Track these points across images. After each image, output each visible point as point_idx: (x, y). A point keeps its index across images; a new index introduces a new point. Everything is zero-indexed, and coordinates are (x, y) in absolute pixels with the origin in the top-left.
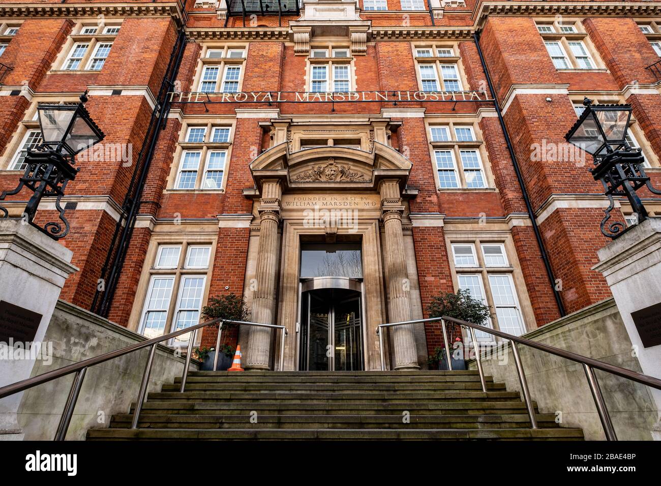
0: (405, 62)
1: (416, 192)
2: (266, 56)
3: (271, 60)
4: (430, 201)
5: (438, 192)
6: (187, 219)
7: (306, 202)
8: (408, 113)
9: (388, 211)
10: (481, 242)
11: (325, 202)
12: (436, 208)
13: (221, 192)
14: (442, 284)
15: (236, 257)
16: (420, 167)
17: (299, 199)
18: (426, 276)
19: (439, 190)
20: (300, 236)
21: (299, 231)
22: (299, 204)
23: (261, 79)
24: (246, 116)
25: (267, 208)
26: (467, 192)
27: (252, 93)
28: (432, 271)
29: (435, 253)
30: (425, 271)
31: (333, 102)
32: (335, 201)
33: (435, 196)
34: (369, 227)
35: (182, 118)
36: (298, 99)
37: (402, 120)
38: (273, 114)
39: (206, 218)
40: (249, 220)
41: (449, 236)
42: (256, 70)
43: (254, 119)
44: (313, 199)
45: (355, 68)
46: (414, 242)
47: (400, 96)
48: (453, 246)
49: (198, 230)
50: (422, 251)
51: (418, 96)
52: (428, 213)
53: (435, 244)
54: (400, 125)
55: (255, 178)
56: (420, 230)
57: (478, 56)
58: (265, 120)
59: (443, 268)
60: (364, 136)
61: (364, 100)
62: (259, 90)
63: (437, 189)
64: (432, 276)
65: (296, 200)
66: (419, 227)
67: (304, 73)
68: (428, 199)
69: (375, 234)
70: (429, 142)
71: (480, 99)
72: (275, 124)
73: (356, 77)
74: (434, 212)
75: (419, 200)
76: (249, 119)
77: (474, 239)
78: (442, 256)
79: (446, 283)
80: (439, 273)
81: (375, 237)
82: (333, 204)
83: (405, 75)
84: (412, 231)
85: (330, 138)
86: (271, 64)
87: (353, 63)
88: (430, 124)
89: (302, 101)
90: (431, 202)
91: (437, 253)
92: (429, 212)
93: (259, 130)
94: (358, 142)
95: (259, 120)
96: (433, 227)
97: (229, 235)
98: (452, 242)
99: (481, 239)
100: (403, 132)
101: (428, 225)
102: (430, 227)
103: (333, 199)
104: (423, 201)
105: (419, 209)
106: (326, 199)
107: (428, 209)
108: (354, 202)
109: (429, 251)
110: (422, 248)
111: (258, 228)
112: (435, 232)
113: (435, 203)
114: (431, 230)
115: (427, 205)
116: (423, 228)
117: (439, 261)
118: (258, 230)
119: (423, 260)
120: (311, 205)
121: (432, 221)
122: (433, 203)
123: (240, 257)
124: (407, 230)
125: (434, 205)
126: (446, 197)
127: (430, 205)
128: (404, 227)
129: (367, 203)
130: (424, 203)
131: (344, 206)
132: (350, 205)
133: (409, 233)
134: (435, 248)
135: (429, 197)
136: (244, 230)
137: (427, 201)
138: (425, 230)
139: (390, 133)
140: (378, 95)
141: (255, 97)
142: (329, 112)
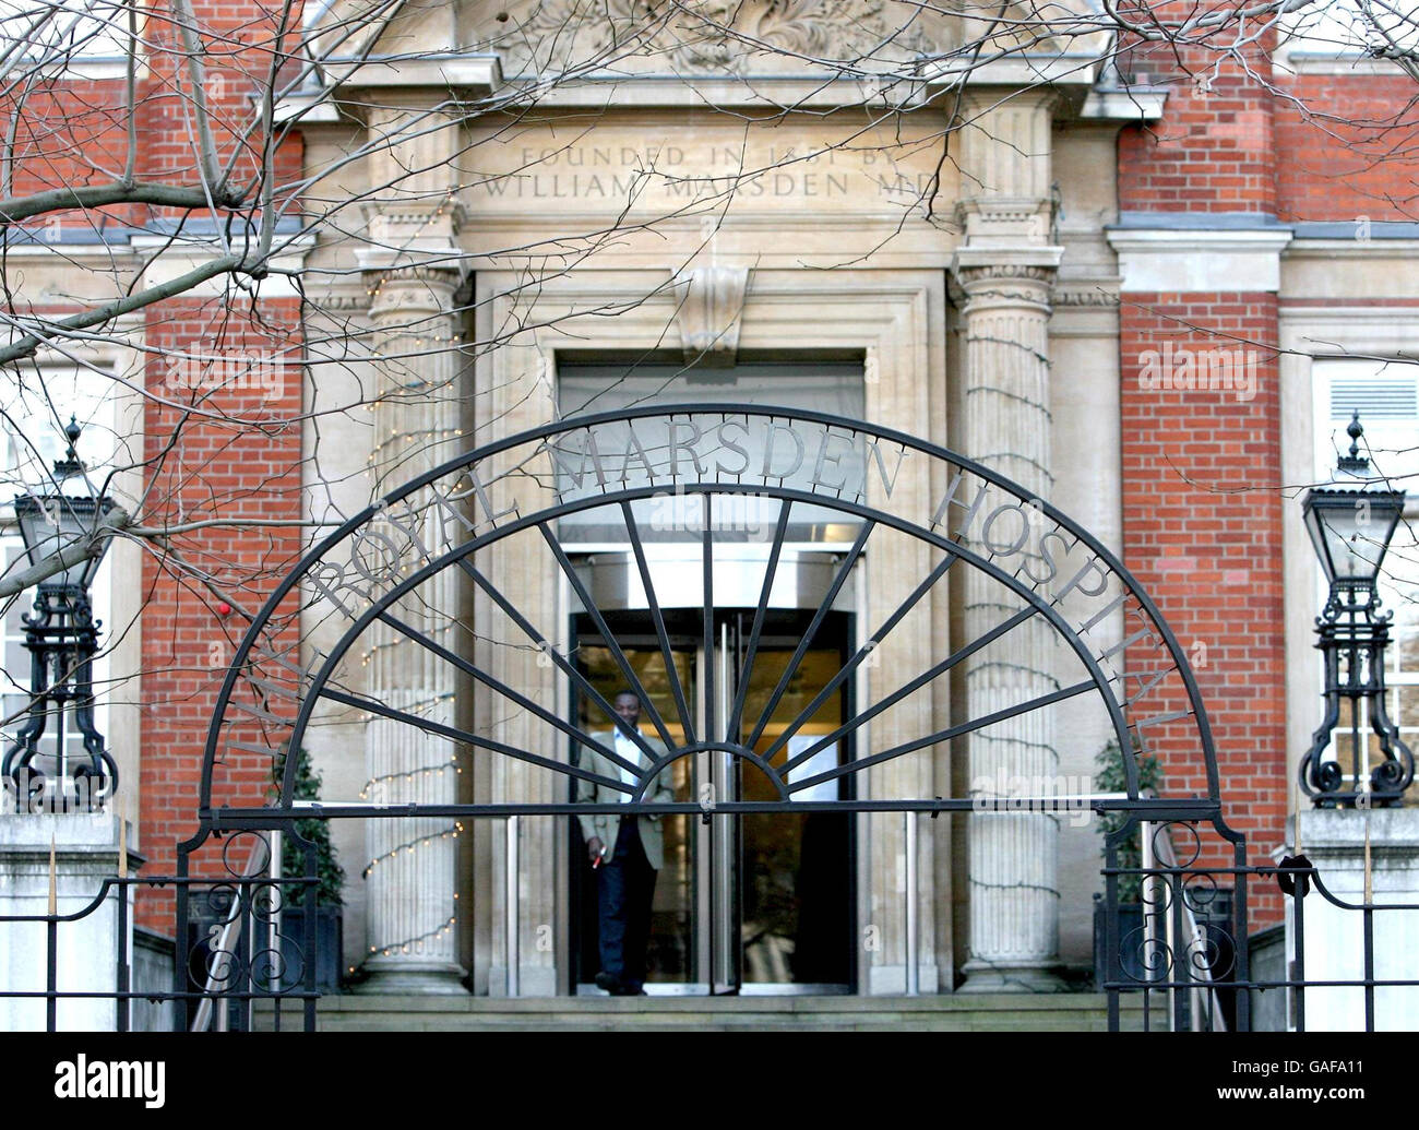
1: (1153, 110)
4: (1226, 143)
5: (1286, 70)
7: (584, 174)
9: (981, 268)
11: (678, 174)
12: (1254, 183)
13: (120, 72)
14: (1232, 589)
17: (549, 159)
18: (1157, 552)
19: (1292, 61)
20: (560, 355)
21: (552, 331)
22: (545, 185)
28: (1191, 525)
29: (1219, 436)
30: (1156, 526)
32: (734, 168)
34: (899, 311)
41: (1308, 331)
44: (616, 158)
46: (1124, 374)
50: (1155, 424)
52: (1208, 216)
56: (1158, 311)
59: (1246, 512)
63: (1283, 52)
64: (1190, 551)
65: (534, 162)
66: (1153, 297)
68: (1217, 131)
69: (922, 352)
75: (1169, 141)
78: (1249, 448)
79: (1249, 588)
80: (1220, 538)
81: (923, 371)
82: (722, 188)
84: (1119, 314)
90: (1230, 152)
91: (1225, 436)
92: (1217, 209)
96: (1228, 296)
101: (1200, 286)
102: (1210, 297)
103: (721, 157)
104: (1193, 143)
105: (1165, 194)
106: (682, 154)
107: (1212, 194)
108: (830, 177)
109: (1189, 424)
110: (1159, 411)
111: (341, 299)
112: (1233, 323)
113: (1253, 157)
114: (1215, 311)
115: (1209, 169)
116: (1175, 300)
117: (1231, 474)
118: (345, 308)
119: (1156, 474)
120: (609, 193)
121: (1222, 262)
122: (1241, 156)
123: (267, 456)
124: (1095, 305)
125: (1244, 169)
126: (1325, 102)
127: (1223, 169)
128: (1079, 295)
129: (891, 181)
130: (1193, 156)
131: (779, 198)
132: (807, 193)
133: (1105, 322)
134: (1219, 411)
135: (1227, 119)
136: (273, 310)
137: (1209, 143)
138: (1183, 311)
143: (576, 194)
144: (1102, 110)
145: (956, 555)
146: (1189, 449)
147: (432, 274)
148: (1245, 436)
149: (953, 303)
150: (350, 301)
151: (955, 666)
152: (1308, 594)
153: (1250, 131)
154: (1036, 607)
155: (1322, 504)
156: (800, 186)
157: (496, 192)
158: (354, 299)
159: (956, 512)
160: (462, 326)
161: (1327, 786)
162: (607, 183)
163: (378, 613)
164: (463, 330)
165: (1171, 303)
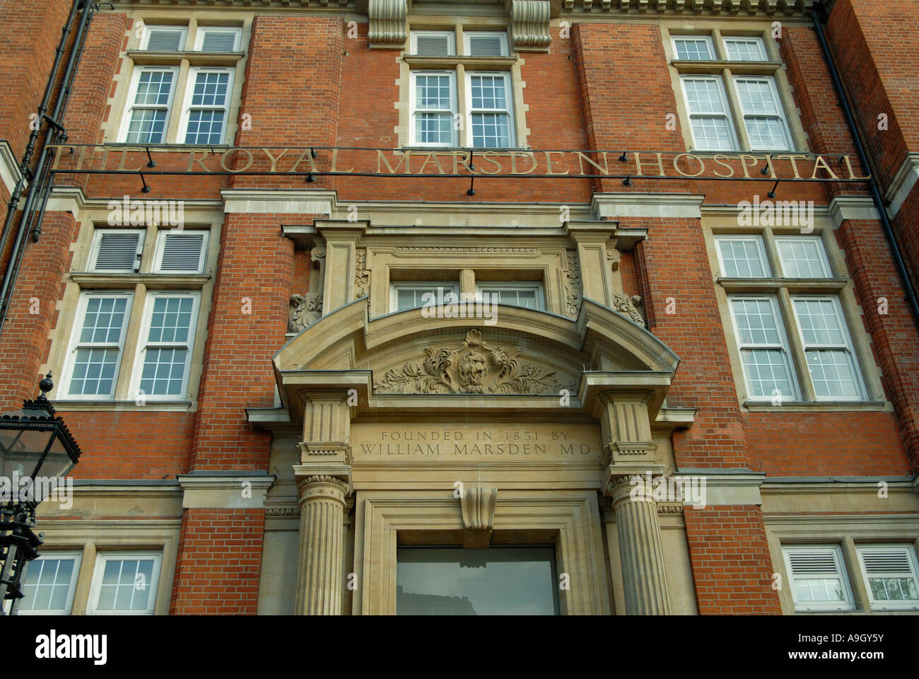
0: (648, 76)
1: (687, 418)
2: (299, 53)
3: (310, 64)
4: (724, 437)
5: (743, 410)
6: (95, 480)
7: (413, 444)
8: (661, 207)
9: (623, 475)
10: (859, 542)
11: (460, 444)
12: (742, 456)
13: (184, 409)
15: (229, 590)
16: (697, 349)
17: (395, 436)
19: (745, 406)
20: (399, 533)
21: (395, 521)
22: (393, 448)
23: (286, 111)
24: (248, 207)
25: (318, 469)
26: (816, 410)
27: (266, 150)
29: (744, 576)
31: (472, 177)
32: (488, 442)
33: (738, 425)
34: (576, 510)
35: (81, 208)
36: (384, 167)
37: (647, 224)
38: (317, 205)
39: (145, 479)
40: (262, 488)
41: (776, 528)
42: (274, 86)
43: (270, 217)
45: (523, 84)
46: (689, 546)
47: (639, 165)
48: (787, 554)
49: (125, 512)
50: (710, 570)
51: (682, 163)
52: (721, 470)
53: (743, 551)
54: (643, 238)
55: (287, 391)
56: (703, 515)
57: (823, 65)
58: (298, 219)
60: (552, 264)
61: (550, 173)
62: (282, 139)
63: (741, 402)
65: (388, 438)
67: (394, 94)
68: (719, 431)
69: (590, 530)
70: (715, 279)
71: (834, 177)
72: (325, 234)
73: (527, 107)
74: (737, 466)
75: (696, 434)
76: (257, 216)
77: (839, 535)
78: (761, 582)
82: (482, 451)
83: (647, 109)
84: (683, 517)
85: (468, 267)
86: (312, 71)
87: (516, 70)
88: (717, 232)
89: (392, 172)
90: (726, 441)
91: (748, 576)
92: (725, 466)
93: (287, 247)
94: (538, 277)
95: (284, 220)
96: (737, 507)
97: (212, 530)
98: (784, 543)
99: (857, 535)
100: (651, 256)
101: (722, 502)
102: (728, 507)
103: (481, 437)
104: (708, 437)
105: (699, 460)
106: (462, 435)
107: (721, 459)
108: (536, 445)
109: (728, 570)
110: (711, 564)
111: (285, 510)
112: (742, 520)
113: (738, 443)
114: (732, 514)
115: (718, 448)
116: (711, 509)
117: (753, 596)
118: (287, 515)
119: (715, 597)
120: (425, 453)
121: (731, 491)
122: (732, 443)
123: (240, 590)
124: (671, 513)
125: (735, 448)
126: (764, 424)
127: (724, 448)
128: (663, 507)
129: (567, 447)
130: (709, 443)
131: (511, 455)
132: (525, 453)
133: (676, 521)
134: (742, 563)
135: (722, 426)
136: (249, 515)
137: (716, 437)
138: (716, 514)
139: (617, 256)
140: (584, 160)
141: (274, 161)
142: (462, 197)
143: (409, 454)
144: (665, 418)
146: (729, 583)
147: (334, 479)
148: (758, 576)
150: (290, 511)
153: (735, 431)
156: (521, 450)
157: (368, 453)
158: (292, 510)
160: (348, 520)
162: (425, 449)
164: (349, 523)
165: (709, 511)
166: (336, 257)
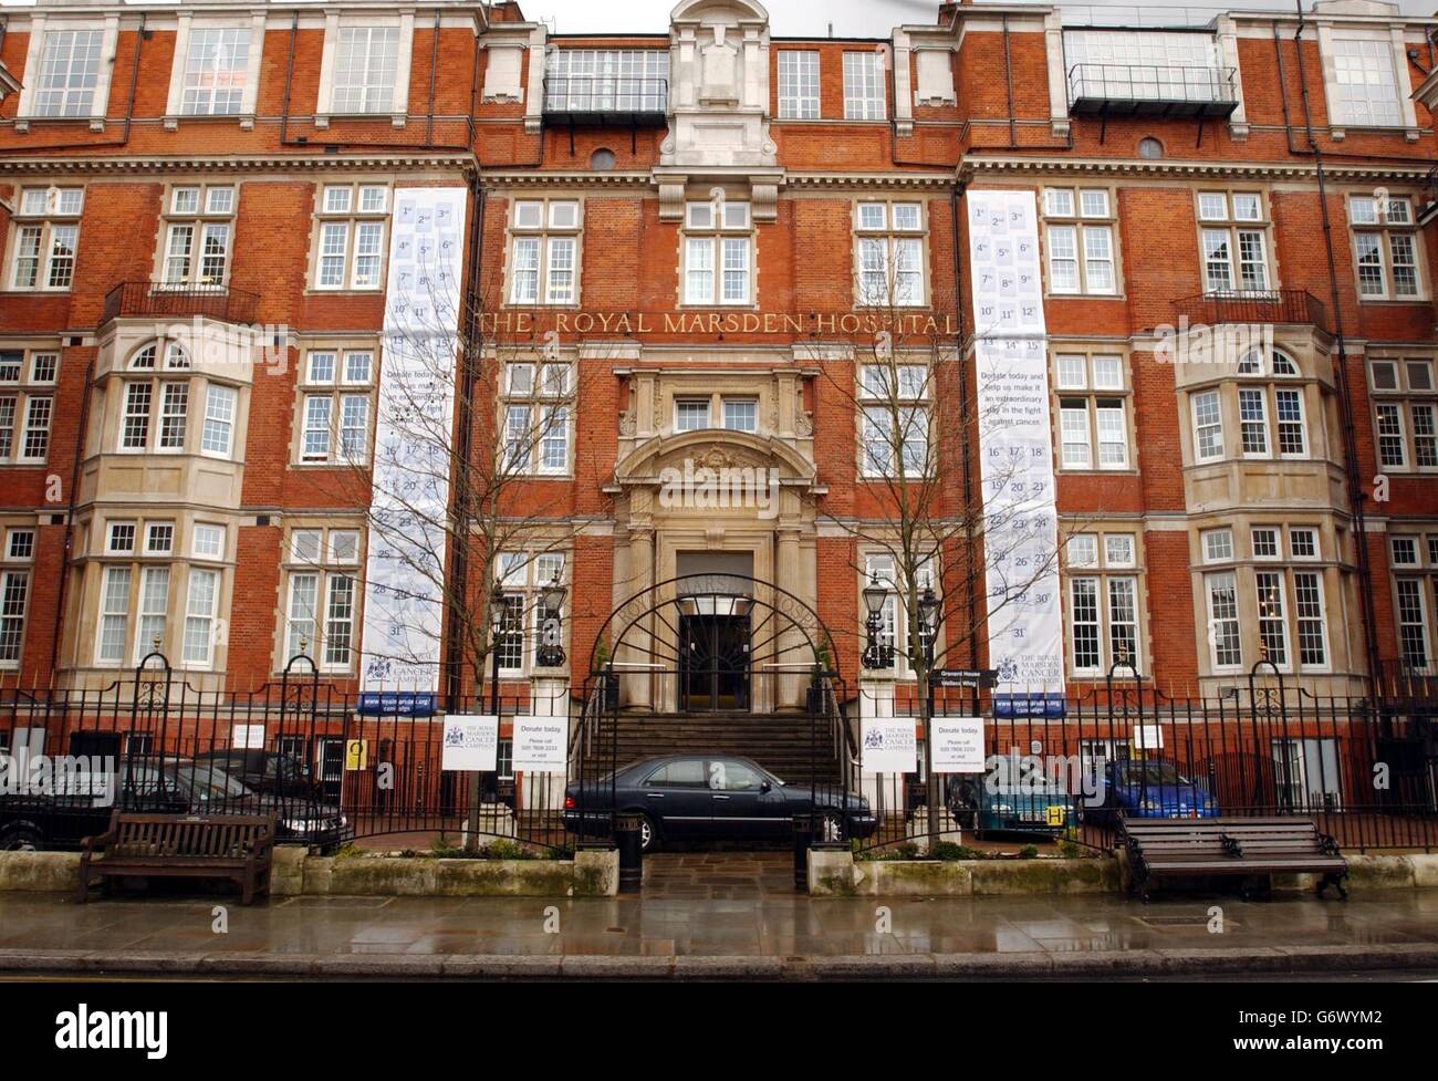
1: (825, 491)
2: (617, 233)
3: (623, 242)
5: (860, 481)
8: (830, 352)
9: (783, 531)
12: (851, 510)
13: (567, 480)
14: (845, 612)
18: (825, 610)
19: (861, 479)
21: (675, 545)
23: (610, 282)
24: (592, 355)
25: (639, 526)
28: (835, 596)
29: (841, 573)
30: (826, 595)
31: (721, 333)
34: (762, 541)
35: (498, 352)
36: (669, 326)
37: (821, 363)
38: (630, 352)
39: (553, 517)
40: (611, 525)
41: (864, 547)
42: (602, 261)
43: (606, 362)
45: (757, 250)
46: (818, 557)
47: (820, 324)
49: (546, 535)
51: (846, 323)
52: (839, 518)
53: (843, 560)
54: (817, 376)
56: (826, 542)
58: (622, 362)
59: (849, 592)
60: (764, 389)
61: (767, 330)
62: (609, 302)
63: (858, 477)
64: (835, 602)
66: (825, 538)
67: (676, 261)
69: (768, 553)
70: (856, 400)
71: (937, 332)
72: (636, 375)
73: (758, 270)
75: (830, 499)
76: (598, 361)
77: (896, 550)
78: (849, 577)
79: (849, 611)
80: (842, 599)
81: (768, 556)
83: (832, 276)
84: (818, 542)
85: (716, 392)
86: (625, 248)
87: (754, 237)
89: (675, 330)
90: (845, 502)
92: (842, 516)
93: (615, 382)
95: (613, 364)
96: (843, 538)
97: (588, 546)
98: (867, 554)
101: (837, 535)
102: (840, 538)
104: (835, 500)
105: (828, 513)
107: (840, 513)
109: (834, 570)
110: (827, 567)
111: (623, 536)
112: (844, 545)
113: (851, 503)
115: (840, 507)
116: (831, 539)
117: (845, 582)
118: (624, 539)
122: (848, 503)
124: (811, 540)
125: (849, 507)
126: (869, 489)
127: (843, 507)
128: (807, 538)
130: (836, 503)
131: (732, 512)
133: (813, 544)
134: (841, 566)
135: (844, 494)
136: (606, 539)
137: (840, 500)
138: (833, 542)
139: (801, 386)
140: (789, 323)
141: (605, 323)
142: (715, 342)
144: (813, 492)
145: (776, 611)
146: (834, 576)
147: (646, 531)
148: (848, 573)
149: (776, 539)
151: (776, 636)
152: (864, 614)
153: (850, 496)
154: (795, 624)
155: (867, 592)
157: (662, 510)
158: (626, 537)
159: (776, 600)
160: (653, 545)
161: (869, 664)
163: (634, 623)
166: (645, 389)
